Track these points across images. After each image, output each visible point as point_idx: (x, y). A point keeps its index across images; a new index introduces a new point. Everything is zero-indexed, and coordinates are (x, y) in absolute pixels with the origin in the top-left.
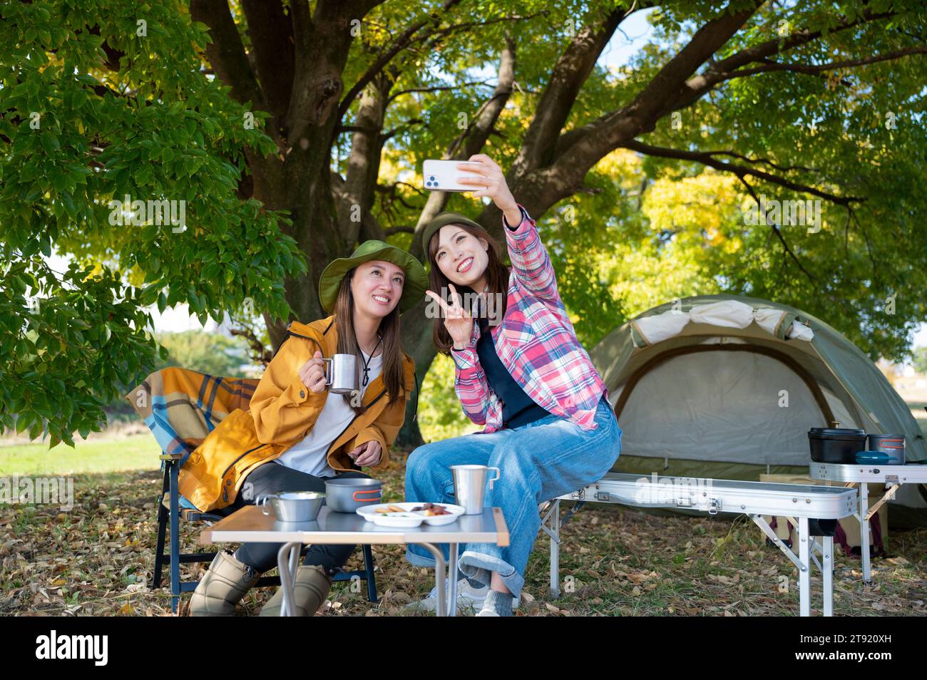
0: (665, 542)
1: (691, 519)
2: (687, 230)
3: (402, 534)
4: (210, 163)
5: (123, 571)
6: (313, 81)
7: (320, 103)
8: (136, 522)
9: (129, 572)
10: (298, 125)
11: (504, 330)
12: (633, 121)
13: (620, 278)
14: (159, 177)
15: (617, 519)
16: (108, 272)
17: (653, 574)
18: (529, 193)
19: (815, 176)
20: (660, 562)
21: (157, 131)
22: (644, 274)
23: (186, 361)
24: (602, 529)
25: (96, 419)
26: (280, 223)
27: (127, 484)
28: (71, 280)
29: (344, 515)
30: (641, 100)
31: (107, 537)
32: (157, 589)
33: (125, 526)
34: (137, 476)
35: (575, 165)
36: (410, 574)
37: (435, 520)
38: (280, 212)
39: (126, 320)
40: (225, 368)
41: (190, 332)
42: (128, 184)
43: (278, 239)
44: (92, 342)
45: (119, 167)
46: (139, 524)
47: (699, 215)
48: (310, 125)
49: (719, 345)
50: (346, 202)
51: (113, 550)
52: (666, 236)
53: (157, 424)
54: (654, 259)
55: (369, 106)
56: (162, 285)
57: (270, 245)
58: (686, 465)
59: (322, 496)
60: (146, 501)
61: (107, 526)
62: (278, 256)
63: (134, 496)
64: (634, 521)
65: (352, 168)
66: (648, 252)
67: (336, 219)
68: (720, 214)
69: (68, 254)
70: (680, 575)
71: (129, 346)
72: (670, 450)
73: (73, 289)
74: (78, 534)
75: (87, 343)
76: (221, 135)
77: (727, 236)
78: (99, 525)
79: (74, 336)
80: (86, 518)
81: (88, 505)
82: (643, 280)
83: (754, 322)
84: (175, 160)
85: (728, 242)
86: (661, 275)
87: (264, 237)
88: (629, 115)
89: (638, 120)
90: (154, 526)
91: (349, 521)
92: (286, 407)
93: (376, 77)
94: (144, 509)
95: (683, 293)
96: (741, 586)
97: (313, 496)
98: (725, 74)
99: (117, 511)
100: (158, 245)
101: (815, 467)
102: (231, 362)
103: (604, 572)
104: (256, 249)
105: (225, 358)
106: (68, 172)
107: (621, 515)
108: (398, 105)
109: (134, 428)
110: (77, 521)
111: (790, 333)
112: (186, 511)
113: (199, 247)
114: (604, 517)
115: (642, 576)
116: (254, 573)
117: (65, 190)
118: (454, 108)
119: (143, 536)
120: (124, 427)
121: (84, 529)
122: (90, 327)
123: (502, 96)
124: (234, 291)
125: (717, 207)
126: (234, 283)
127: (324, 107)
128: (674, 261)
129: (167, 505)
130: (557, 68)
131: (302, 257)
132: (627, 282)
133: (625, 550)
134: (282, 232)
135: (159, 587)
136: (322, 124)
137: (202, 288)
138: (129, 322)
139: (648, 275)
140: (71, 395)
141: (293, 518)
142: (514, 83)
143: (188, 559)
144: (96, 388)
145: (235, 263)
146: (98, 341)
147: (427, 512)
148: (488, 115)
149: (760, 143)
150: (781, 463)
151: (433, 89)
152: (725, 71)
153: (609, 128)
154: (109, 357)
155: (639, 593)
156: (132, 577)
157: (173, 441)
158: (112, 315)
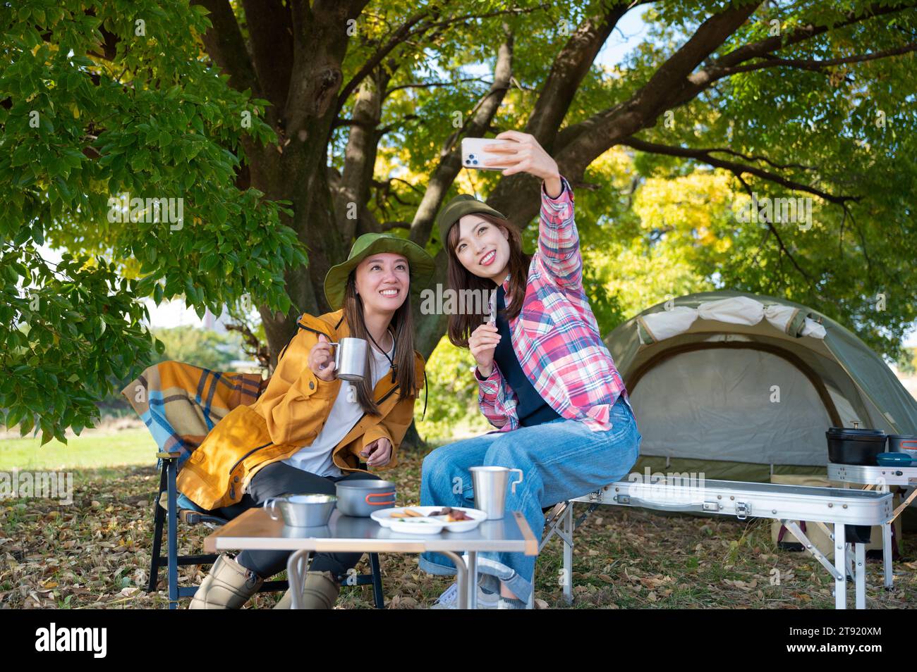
0: (674, 544)
1: (696, 519)
2: (677, 229)
3: (423, 541)
4: (210, 148)
5: (118, 573)
6: (312, 72)
7: (319, 94)
8: (130, 521)
9: (124, 574)
10: (297, 116)
11: (521, 320)
12: (634, 116)
13: (610, 277)
14: (156, 163)
15: (621, 519)
16: (102, 263)
17: (668, 578)
18: (528, 189)
19: (811, 174)
20: (672, 565)
21: (154, 116)
22: (635, 273)
23: (177, 357)
24: (607, 530)
25: (90, 415)
26: (281, 214)
27: (120, 480)
28: (65, 271)
29: (357, 520)
30: (642, 95)
31: (100, 536)
32: (153, 593)
33: (118, 524)
34: (129, 472)
35: (574, 161)
36: (416, 577)
37: (457, 527)
38: (281, 202)
39: (121, 312)
40: (215, 364)
41: (181, 328)
42: (125, 170)
43: (278, 230)
44: (86, 335)
45: (114, 153)
46: (133, 522)
47: (689, 214)
48: (309, 117)
49: (723, 342)
50: (343, 197)
51: (106, 550)
52: (655, 236)
53: (153, 421)
54: (645, 258)
55: (366, 100)
56: (159, 276)
57: (270, 236)
58: (687, 464)
59: (333, 499)
60: (140, 498)
61: (100, 525)
62: (278, 248)
63: (128, 493)
64: (639, 522)
65: (350, 162)
66: (638, 251)
67: (333, 213)
68: (711, 214)
69: (61, 247)
70: (694, 580)
71: (125, 340)
72: (672, 449)
73: (67, 280)
74: (69, 532)
75: (81, 336)
76: (219, 122)
77: (717, 235)
78: (92, 524)
79: (68, 328)
80: (79, 516)
81: (81, 502)
82: (634, 279)
83: (764, 318)
84: (173, 146)
85: (719, 242)
86: (652, 274)
87: (264, 228)
88: (630, 109)
89: (639, 115)
90: (148, 525)
91: (361, 526)
92: (295, 400)
93: (375, 71)
94: (138, 507)
95: (675, 293)
96: (760, 592)
97: (323, 499)
98: (727, 69)
99: (110, 509)
100: (154, 234)
101: (834, 468)
102: (222, 358)
103: (616, 576)
104: (256, 240)
105: (216, 353)
106: (62, 157)
107: (625, 516)
108: (393, 101)
109: (125, 422)
110: (69, 519)
111: (802, 330)
112: (185, 512)
113: (197, 237)
114: (607, 517)
115: (656, 581)
116: (257, 578)
117: (59, 175)
118: (451, 104)
119: (137, 536)
120: (115, 421)
121: (77, 528)
122: (84, 319)
123: (499, 92)
124: (233, 283)
125: (707, 207)
126: (233, 274)
127: (323, 98)
128: (665, 260)
129: (165, 505)
130: (557, 62)
131: (303, 249)
132: (618, 281)
133: (635, 553)
134: (282, 223)
135: (154, 591)
136: (320, 116)
137: (200, 280)
138: (124, 315)
139: (638, 274)
140: (64, 390)
141: (303, 523)
142: (512, 78)
143: (184, 561)
144: (90, 382)
145: (234, 254)
146: (93, 334)
147: (447, 517)
148: (486, 111)
149: (761, 139)
150: (785, 463)
151: (428, 85)
152: (728, 66)
153: (610, 123)
154: (103, 351)
155: (655, 599)
156: (127, 579)
157: (170, 439)
158: (107, 307)
